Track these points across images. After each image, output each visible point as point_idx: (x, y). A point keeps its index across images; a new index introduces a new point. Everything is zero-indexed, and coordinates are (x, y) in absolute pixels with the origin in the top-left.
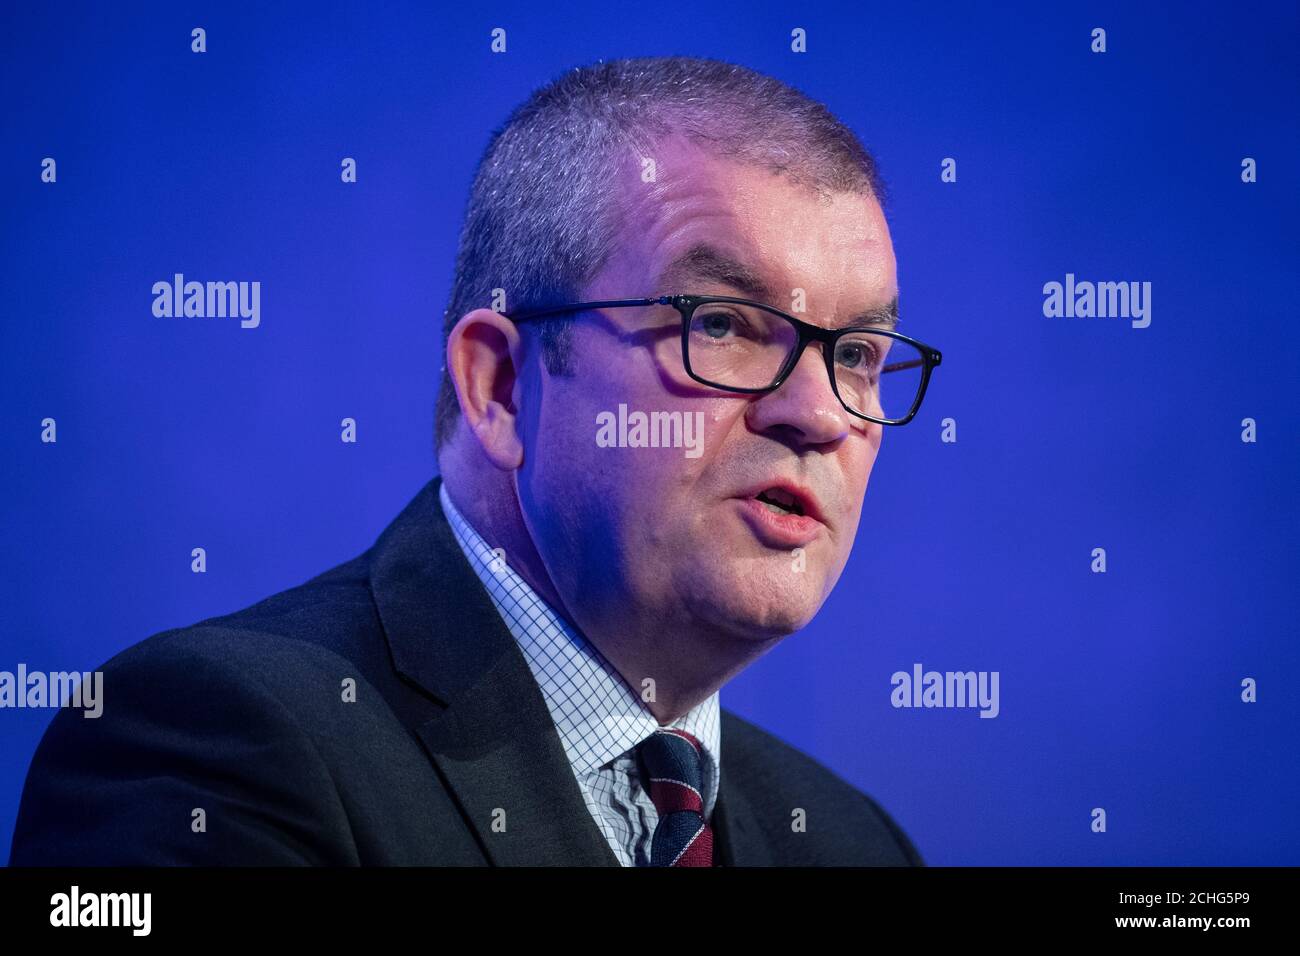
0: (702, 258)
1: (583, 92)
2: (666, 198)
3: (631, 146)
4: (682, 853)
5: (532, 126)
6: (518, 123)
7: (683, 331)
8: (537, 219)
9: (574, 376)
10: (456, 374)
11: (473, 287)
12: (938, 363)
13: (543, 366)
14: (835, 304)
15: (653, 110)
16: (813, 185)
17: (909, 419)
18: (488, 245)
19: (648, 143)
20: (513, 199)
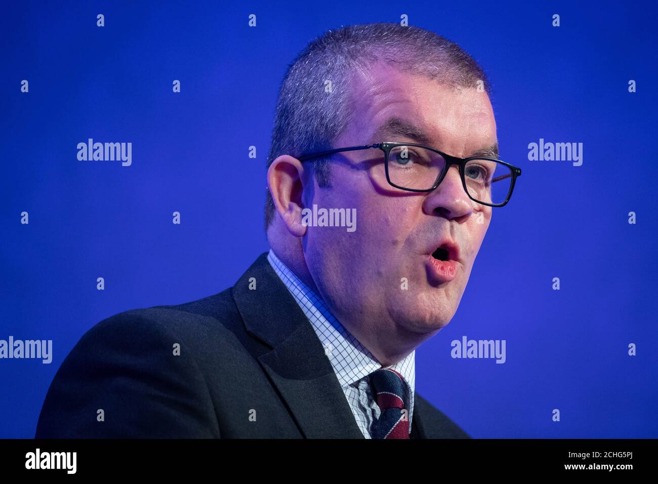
0: (395, 125)
1: (333, 42)
2: (375, 94)
3: (357, 67)
4: (393, 428)
5: (307, 60)
6: (301, 60)
7: (385, 161)
8: (311, 108)
9: (331, 187)
10: (273, 189)
11: (280, 145)
12: (519, 174)
13: (316, 183)
14: (464, 146)
15: (369, 48)
16: (452, 84)
17: (506, 203)
18: (286, 122)
19: (365, 65)
20: (299, 98)
